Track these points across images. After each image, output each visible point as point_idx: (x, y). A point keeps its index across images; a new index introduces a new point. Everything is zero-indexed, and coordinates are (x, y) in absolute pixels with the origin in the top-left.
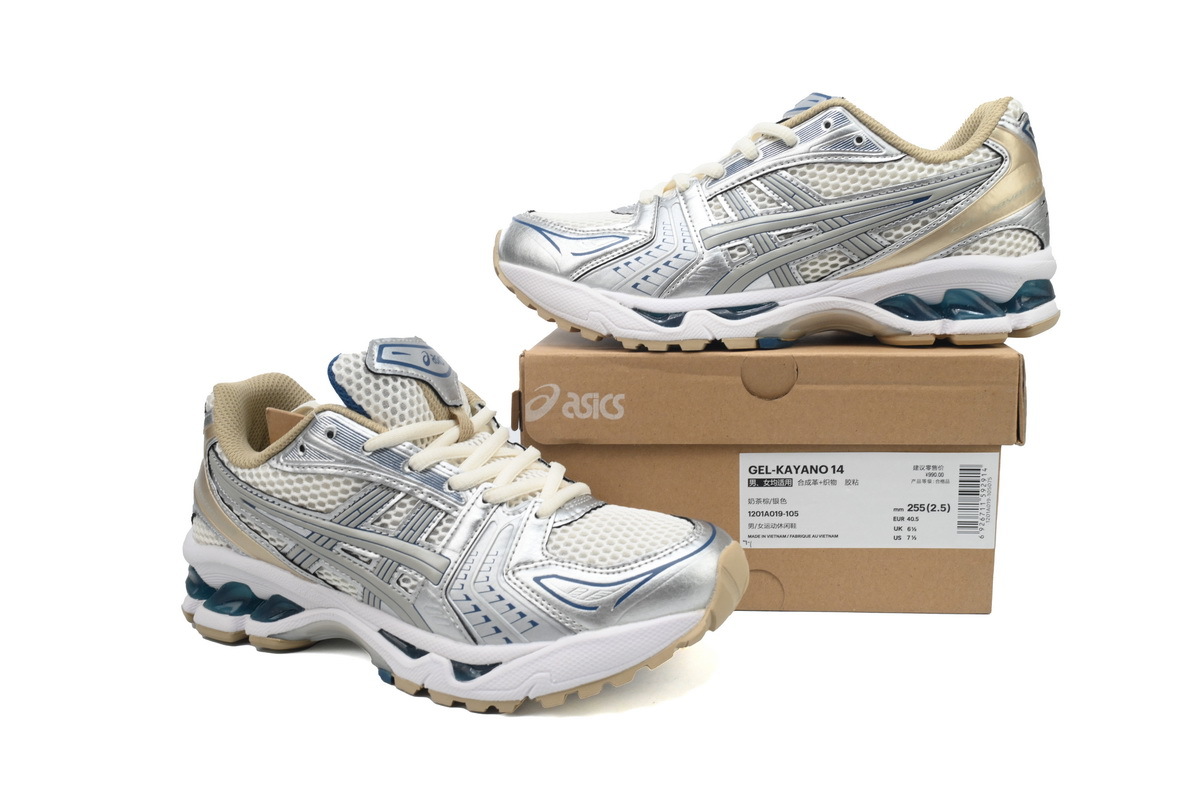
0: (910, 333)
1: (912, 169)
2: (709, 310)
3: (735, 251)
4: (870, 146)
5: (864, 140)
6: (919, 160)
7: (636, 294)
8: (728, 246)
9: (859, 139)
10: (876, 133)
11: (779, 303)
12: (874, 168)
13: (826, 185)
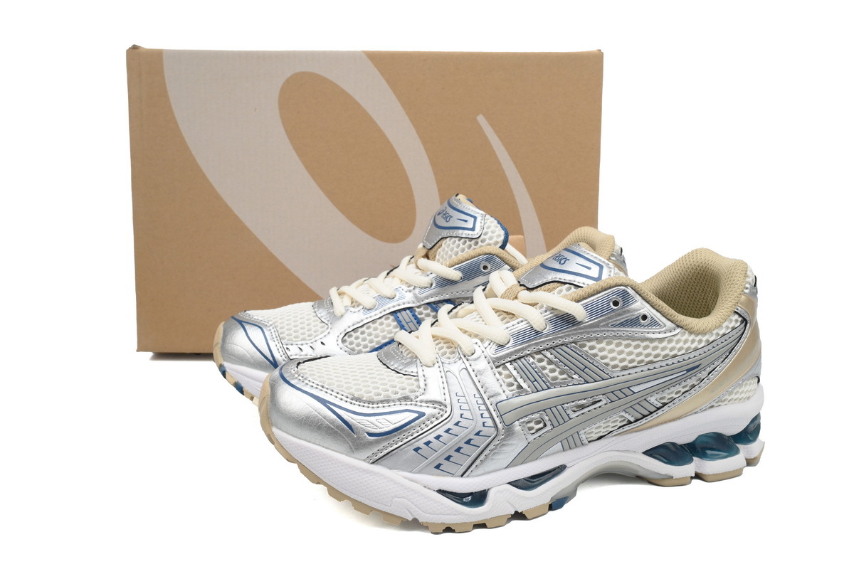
0: (672, 477)
1: (686, 342)
2: (510, 483)
3: (532, 425)
4: (654, 323)
5: (649, 318)
6: (691, 333)
7: (438, 475)
8: (525, 419)
9: (645, 317)
10: (657, 310)
11: (568, 465)
12: (656, 344)
13: (613, 359)
